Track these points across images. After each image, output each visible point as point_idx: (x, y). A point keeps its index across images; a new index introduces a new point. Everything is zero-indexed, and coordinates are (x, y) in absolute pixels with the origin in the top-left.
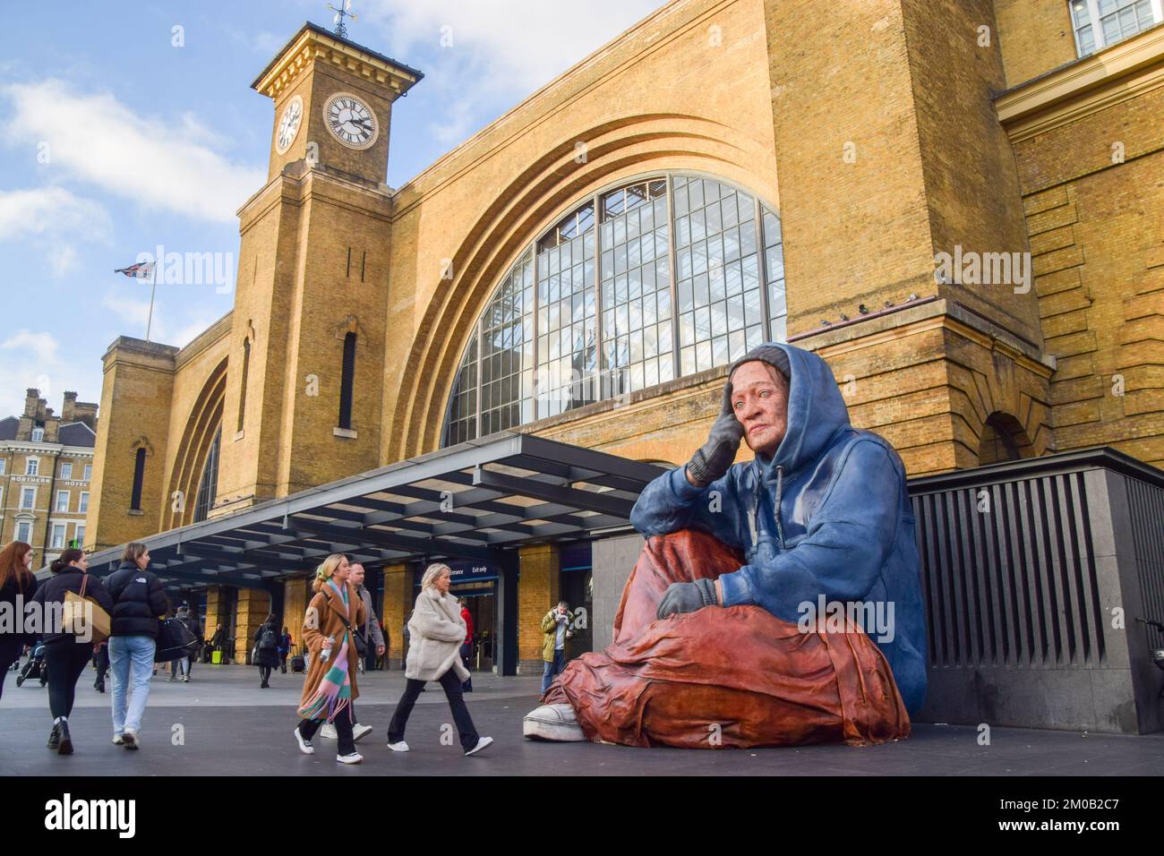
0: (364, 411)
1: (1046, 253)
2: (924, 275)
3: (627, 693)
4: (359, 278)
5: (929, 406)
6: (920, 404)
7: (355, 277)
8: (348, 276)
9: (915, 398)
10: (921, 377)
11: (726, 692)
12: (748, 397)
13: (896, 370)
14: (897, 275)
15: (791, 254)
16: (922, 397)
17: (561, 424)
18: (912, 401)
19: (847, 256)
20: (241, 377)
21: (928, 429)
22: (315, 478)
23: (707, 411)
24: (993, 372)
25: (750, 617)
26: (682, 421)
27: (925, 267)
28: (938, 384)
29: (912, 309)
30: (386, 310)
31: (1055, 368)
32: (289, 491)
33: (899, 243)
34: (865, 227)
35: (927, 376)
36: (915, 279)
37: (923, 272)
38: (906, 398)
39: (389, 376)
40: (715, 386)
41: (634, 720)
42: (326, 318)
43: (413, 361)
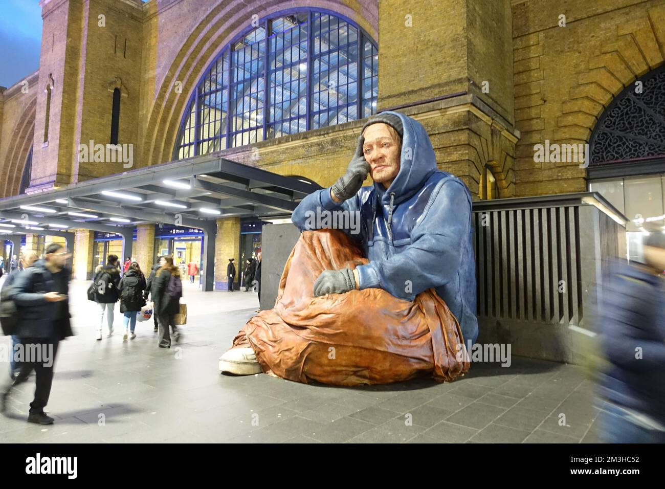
0: (126, 135)
1: (522, 72)
2: (460, 79)
3: (293, 348)
4: (123, 55)
5: (456, 155)
6: (451, 154)
7: (120, 54)
8: (115, 53)
9: (448, 150)
10: (453, 139)
11: (363, 350)
12: (375, 147)
13: (439, 134)
14: (445, 77)
15: (383, 61)
16: (452, 150)
17: (244, 151)
18: (447, 152)
19: (416, 64)
20: (46, 109)
21: (454, 168)
22: (95, 172)
23: (327, 149)
24: (490, 138)
25: (378, 297)
26: (313, 154)
27: (462, 74)
28: (463, 143)
29: (452, 98)
30: (140, 77)
31: (520, 138)
32: (78, 180)
33: (447, 59)
34: (427, 48)
35: (457, 138)
36: (455, 81)
37: (460, 77)
38: (443, 150)
39: (142, 116)
40: (333, 136)
41: (298, 366)
42: (101, 77)
43: (156, 108)
